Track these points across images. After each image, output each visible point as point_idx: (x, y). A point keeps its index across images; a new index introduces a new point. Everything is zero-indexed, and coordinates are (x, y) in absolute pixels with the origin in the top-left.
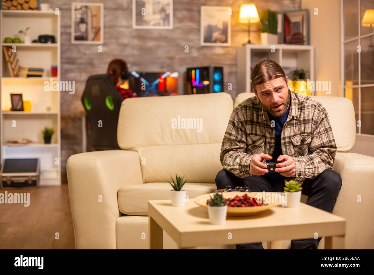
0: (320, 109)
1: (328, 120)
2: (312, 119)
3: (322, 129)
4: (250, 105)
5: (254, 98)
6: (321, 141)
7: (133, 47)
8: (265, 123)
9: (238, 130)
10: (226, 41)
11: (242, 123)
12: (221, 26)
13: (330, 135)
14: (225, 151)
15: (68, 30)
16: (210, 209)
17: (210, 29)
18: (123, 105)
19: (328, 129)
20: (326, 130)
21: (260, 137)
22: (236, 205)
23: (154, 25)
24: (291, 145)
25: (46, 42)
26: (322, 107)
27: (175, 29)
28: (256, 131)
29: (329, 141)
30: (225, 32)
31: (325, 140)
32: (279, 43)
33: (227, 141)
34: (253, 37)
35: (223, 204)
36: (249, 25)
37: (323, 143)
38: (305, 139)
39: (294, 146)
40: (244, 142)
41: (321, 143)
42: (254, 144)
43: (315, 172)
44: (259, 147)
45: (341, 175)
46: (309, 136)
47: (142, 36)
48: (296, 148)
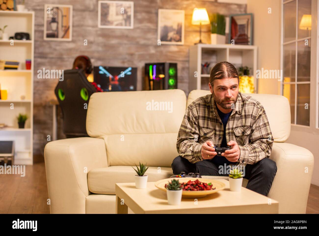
0: (259, 106)
1: (266, 116)
2: (252, 114)
3: (261, 124)
4: (203, 103)
5: (206, 97)
6: (261, 134)
7: (98, 44)
8: (215, 119)
9: (193, 124)
10: (180, 40)
11: (195, 118)
12: (175, 27)
13: (268, 128)
14: (181, 140)
15: (41, 28)
16: (169, 192)
17: (166, 30)
18: (92, 98)
19: (266, 124)
20: (265, 125)
21: (211, 130)
22: (189, 188)
23: (117, 25)
24: (233, 135)
25: (21, 39)
26: (260, 105)
27: (135, 29)
28: (208, 125)
29: (267, 134)
30: (179, 32)
31: (264, 133)
32: (227, 43)
33: (183, 133)
34: (204, 37)
35: (179, 189)
36: (201, 26)
37: (262, 136)
38: (245, 131)
39: (236, 136)
40: (197, 134)
41: (261, 136)
42: (205, 136)
43: (256, 159)
44: (209, 138)
45: (276, 163)
46: (249, 129)
47: (106, 34)
48: (238, 138)
